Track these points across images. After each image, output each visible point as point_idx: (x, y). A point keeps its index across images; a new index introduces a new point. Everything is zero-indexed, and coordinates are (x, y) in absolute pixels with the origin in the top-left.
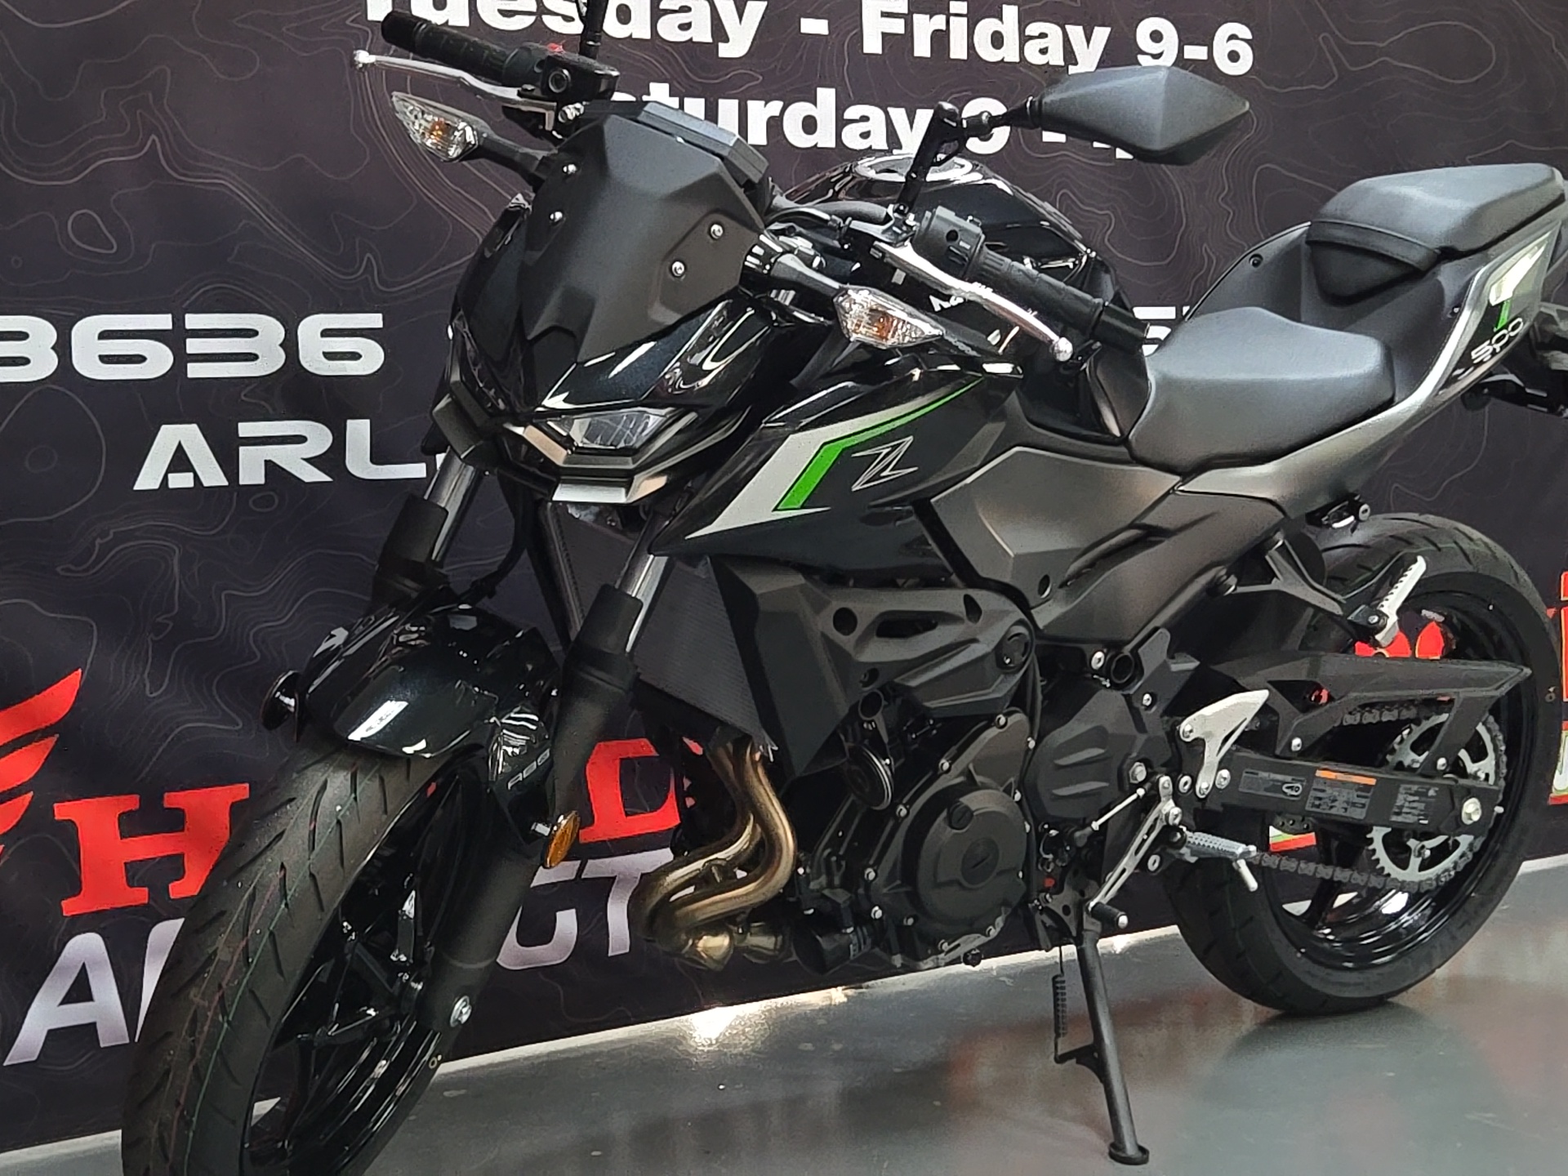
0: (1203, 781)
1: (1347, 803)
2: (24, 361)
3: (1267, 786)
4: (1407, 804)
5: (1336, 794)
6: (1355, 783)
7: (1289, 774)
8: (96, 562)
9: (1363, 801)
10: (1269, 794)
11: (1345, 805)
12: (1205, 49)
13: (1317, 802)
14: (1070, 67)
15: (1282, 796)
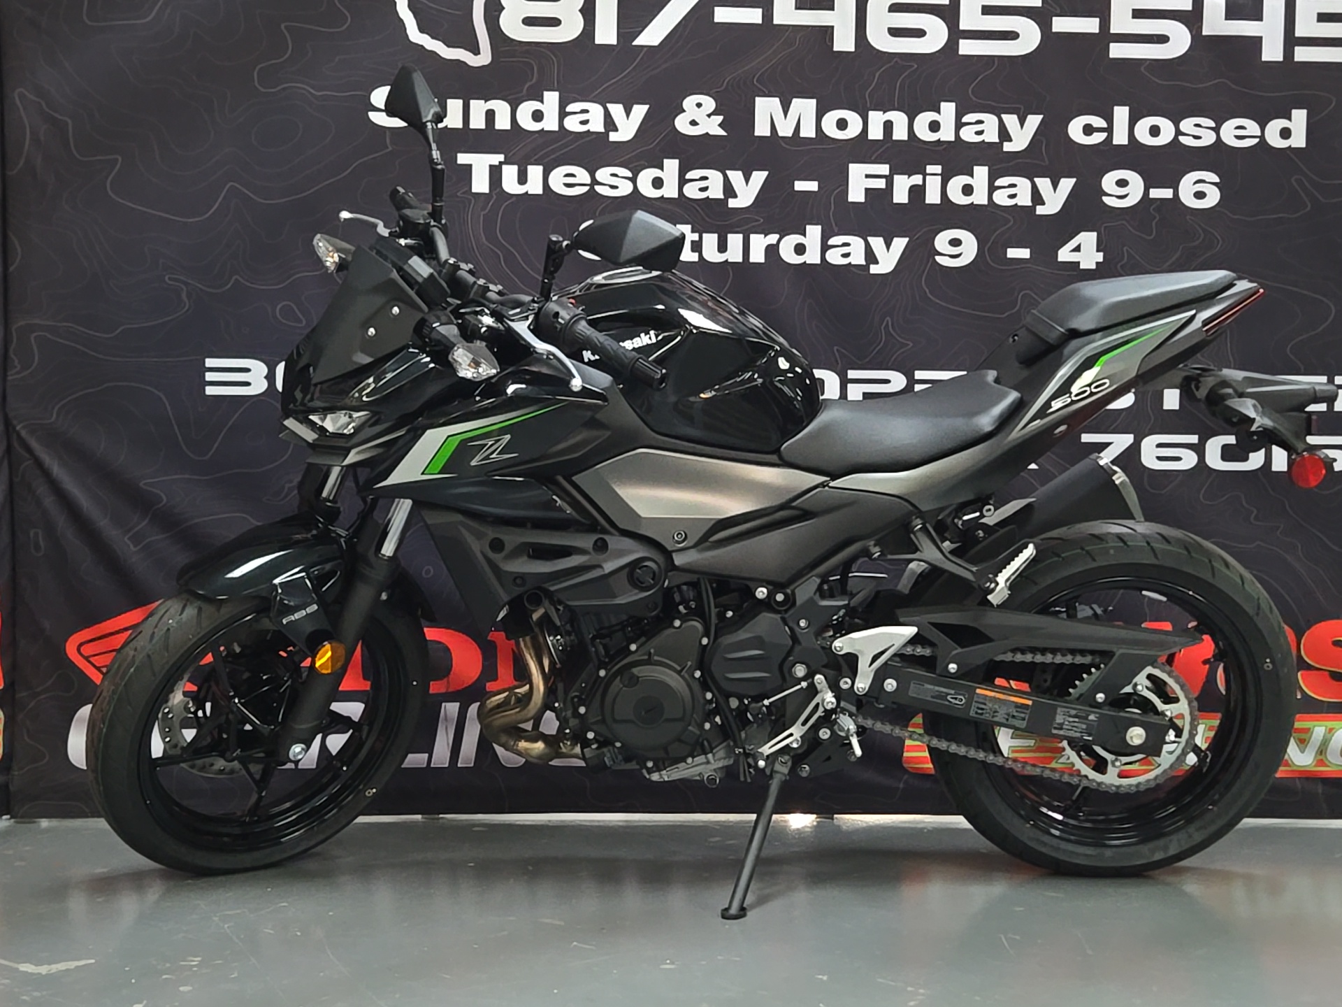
0: (859, 683)
1: (1008, 715)
2: (247, 384)
3: (932, 694)
4: (1066, 723)
5: (997, 707)
6: (1013, 702)
7: (953, 689)
8: (286, 497)
9: (1023, 715)
10: (935, 700)
11: (1006, 717)
12: (1171, 191)
13: (980, 711)
14: (1038, 207)
15: (947, 703)
